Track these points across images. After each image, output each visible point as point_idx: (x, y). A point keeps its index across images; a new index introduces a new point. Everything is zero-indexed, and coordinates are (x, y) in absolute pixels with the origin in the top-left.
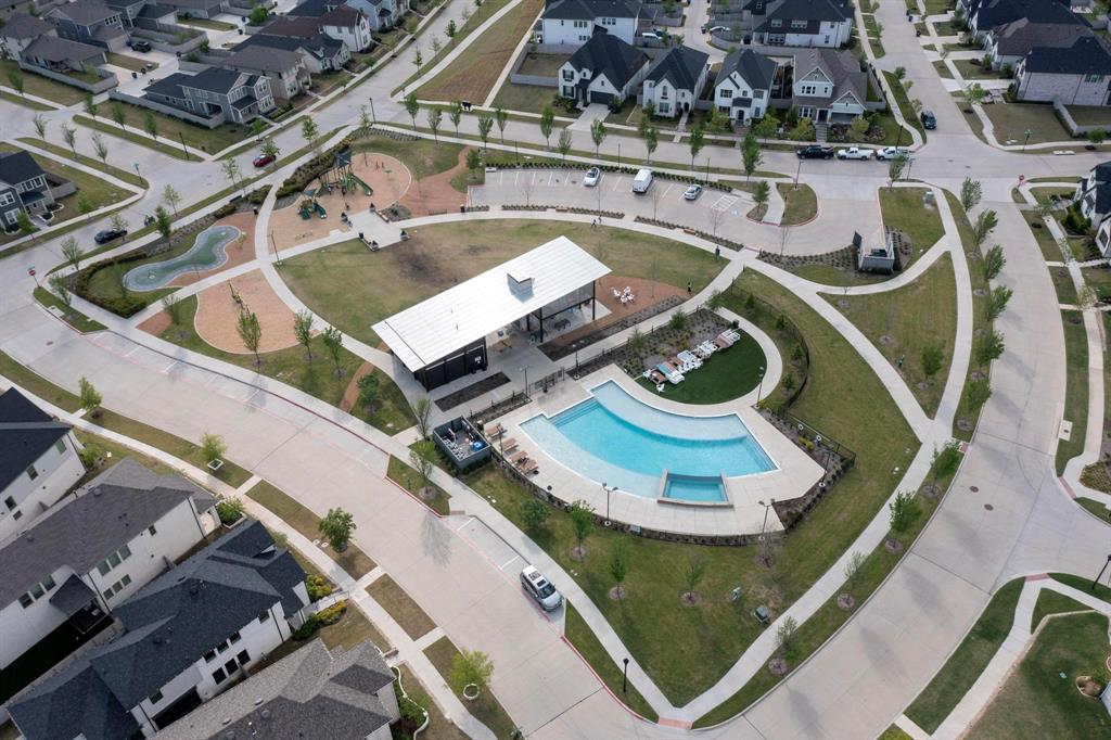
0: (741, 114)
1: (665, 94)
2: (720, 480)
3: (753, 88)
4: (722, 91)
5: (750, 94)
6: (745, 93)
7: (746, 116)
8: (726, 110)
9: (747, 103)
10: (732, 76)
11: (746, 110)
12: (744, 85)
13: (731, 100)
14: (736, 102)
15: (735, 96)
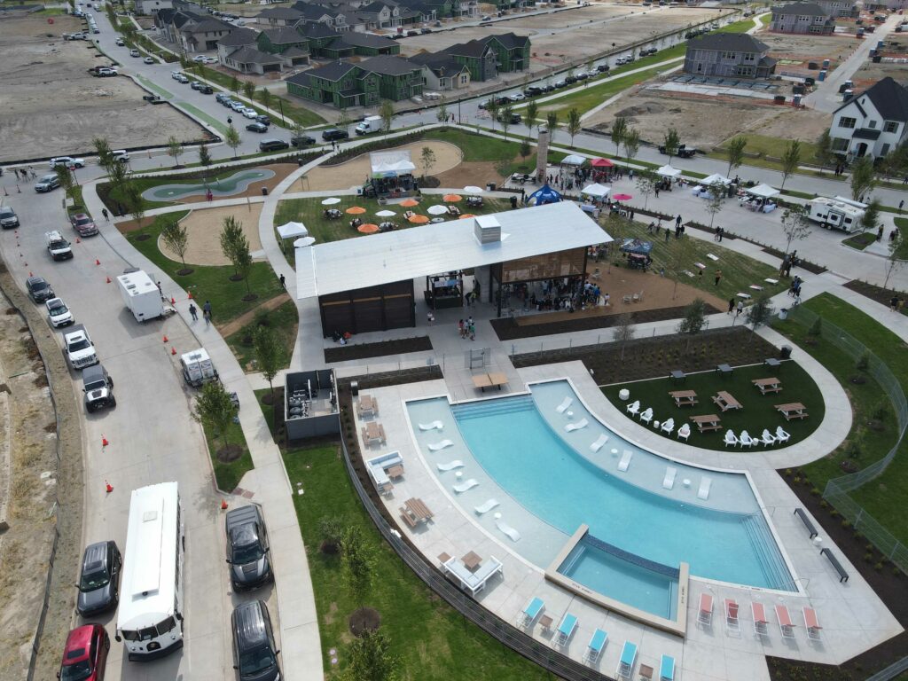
0: (863, 147)
2: (674, 574)
3: (885, 116)
4: (843, 119)
5: (880, 124)
6: (873, 123)
7: (869, 150)
8: (844, 144)
9: (874, 135)
10: (860, 101)
11: (871, 144)
12: (873, 113)
13: (851, 131)
14: (858, 134)
15: (858, 125)
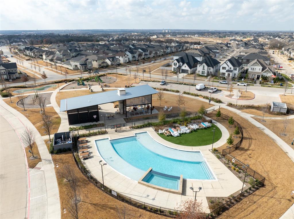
0: (229, 74)
1: (204, 68)
2: (179, 178)
3: (233, 66)
4: (223, 67)
8: (224, 74)
9: (231, 71)
10: (227, 62)
11: (231, 74)
12: (231, 66)
13: (226, 70)
14: (227, 71)
15: (227, 69)
